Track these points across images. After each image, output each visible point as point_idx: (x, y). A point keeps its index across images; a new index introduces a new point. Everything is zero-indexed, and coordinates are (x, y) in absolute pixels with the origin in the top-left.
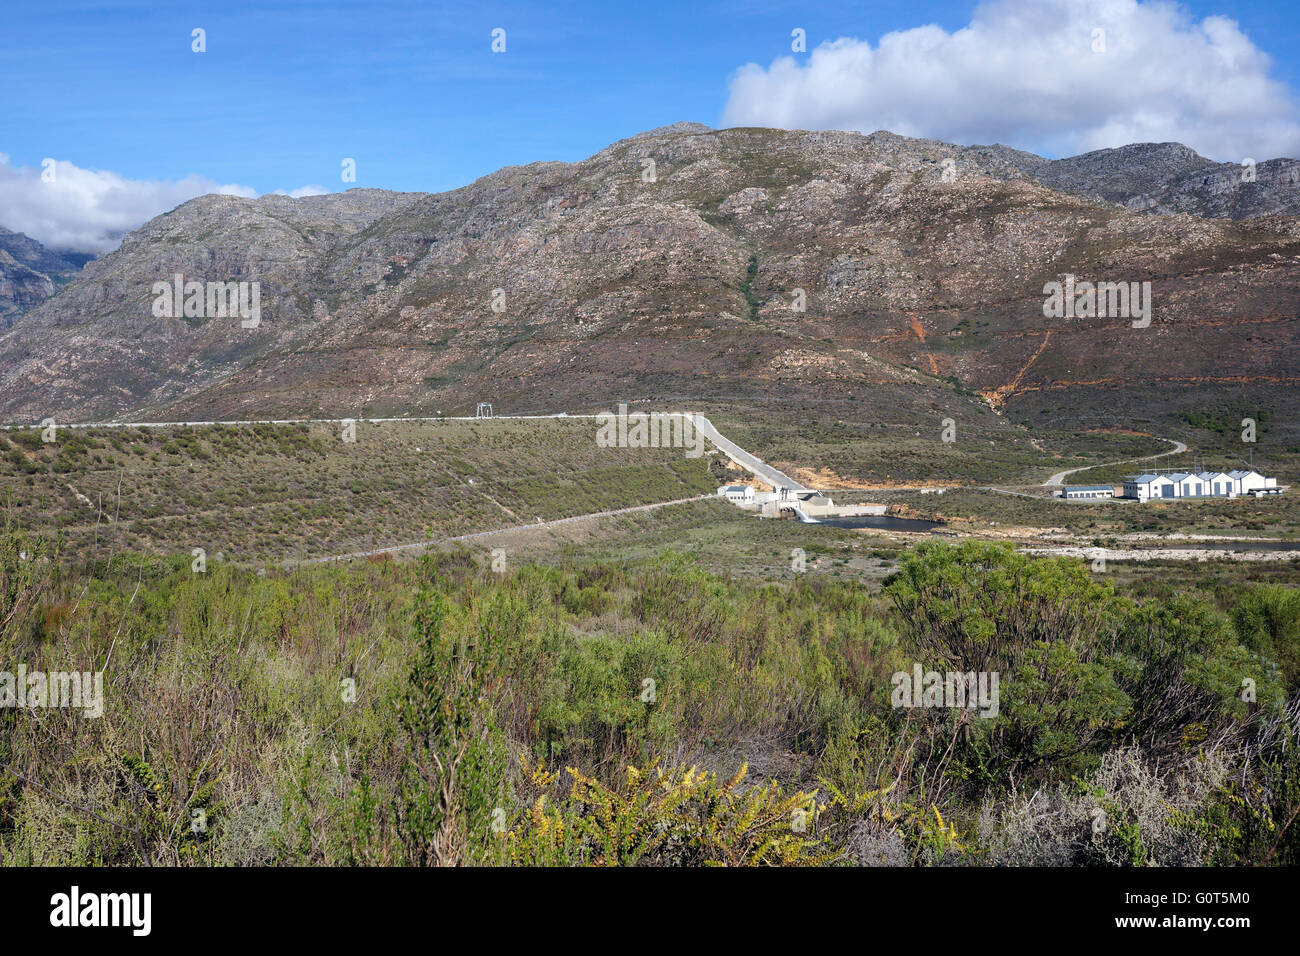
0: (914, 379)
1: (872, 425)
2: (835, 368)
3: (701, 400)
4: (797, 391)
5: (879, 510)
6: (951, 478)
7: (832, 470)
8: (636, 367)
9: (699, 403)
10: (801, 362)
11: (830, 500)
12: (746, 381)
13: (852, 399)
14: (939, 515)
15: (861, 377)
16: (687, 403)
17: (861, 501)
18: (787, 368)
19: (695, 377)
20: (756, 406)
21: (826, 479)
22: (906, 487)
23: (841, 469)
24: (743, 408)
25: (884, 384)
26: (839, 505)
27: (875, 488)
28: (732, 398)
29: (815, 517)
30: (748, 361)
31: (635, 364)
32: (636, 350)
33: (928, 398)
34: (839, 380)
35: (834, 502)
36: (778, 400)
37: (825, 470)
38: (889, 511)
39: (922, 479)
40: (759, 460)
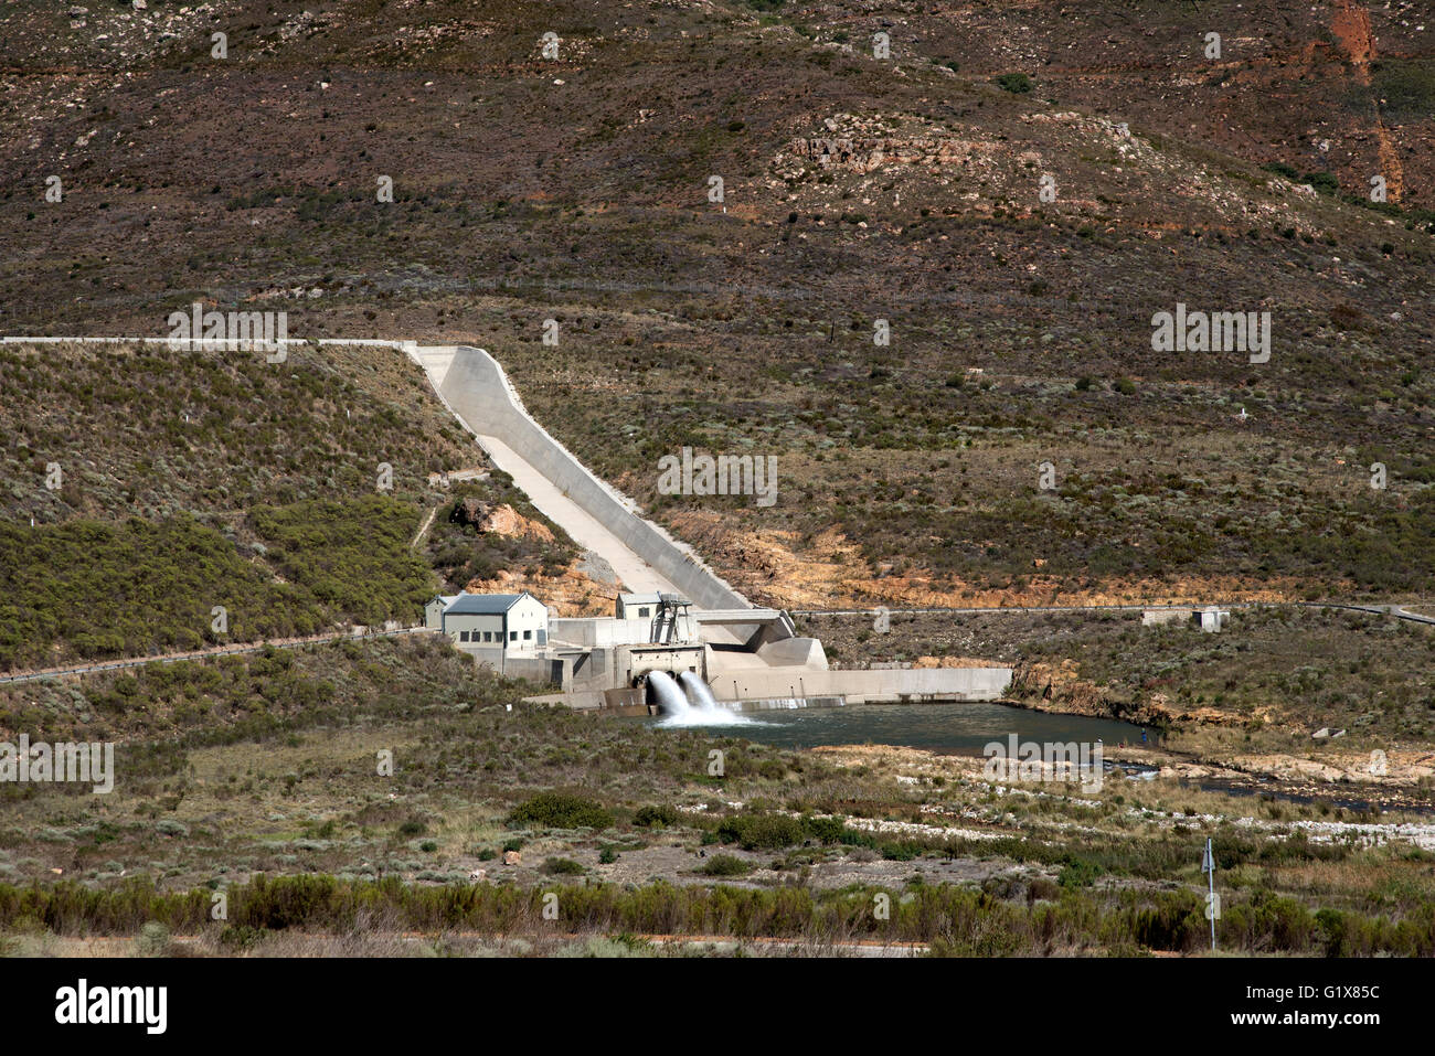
0: (1294, 220)
1: (1083, 385)
2: (998, 180)
3: (501, 291)
4: (845, 263)
5: (986, 681)
6: (1265, 572)
7: (851, 539)
8: (305, 173)
9: (490, 303)
10: (878, 157)
11: (816, 650)
12: (673, 224)
13: (1036, 289)
14: (1161, 700)
15: (1085, 213)
16: (448, 304)
17: (925, 649)
18: (828, 179)
19: (502, 209)
20: (686, 316)
21: (826, 570)
22: (1091, 604)
23: (886, 537)
24: (633, 320)
25: (1170, 239)
26: (848, 664)
27: (987, 605)
28: (610, 286)
29: (750, 708)
30: (692, 156)
31: (301, 161)
32: (318, 111)
33: (1331, 285)
34: (1003, 222)
35: (831, 653)
36: (772, 293)
37: (830, 541)
38: (1017, 687)
39: (1159, 574)
40: (630, 506)
